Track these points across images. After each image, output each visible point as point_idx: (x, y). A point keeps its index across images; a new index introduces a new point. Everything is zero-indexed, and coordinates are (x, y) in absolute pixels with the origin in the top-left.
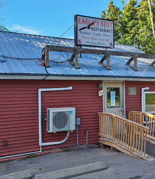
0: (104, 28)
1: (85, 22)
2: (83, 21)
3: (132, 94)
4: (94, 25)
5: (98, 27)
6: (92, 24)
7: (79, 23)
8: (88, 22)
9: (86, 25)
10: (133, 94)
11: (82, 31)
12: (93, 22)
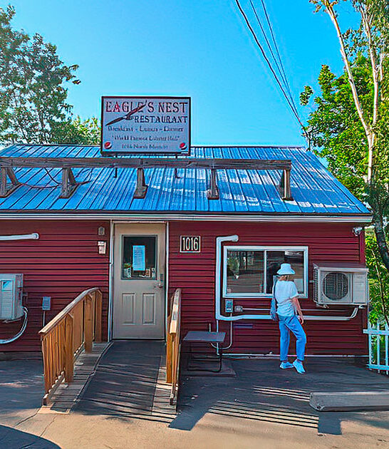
0: (165, 114)
1: (121, 109)
2: (117, 107)
3: (190, 250)
4: (142, 111)
5: (150, 114)
6: (136, 110)
7: (107, 111)
8: (128, 107)
9: (123, 114)
10: (194, 250)
11: (113, 126)
12: (141, 105)
